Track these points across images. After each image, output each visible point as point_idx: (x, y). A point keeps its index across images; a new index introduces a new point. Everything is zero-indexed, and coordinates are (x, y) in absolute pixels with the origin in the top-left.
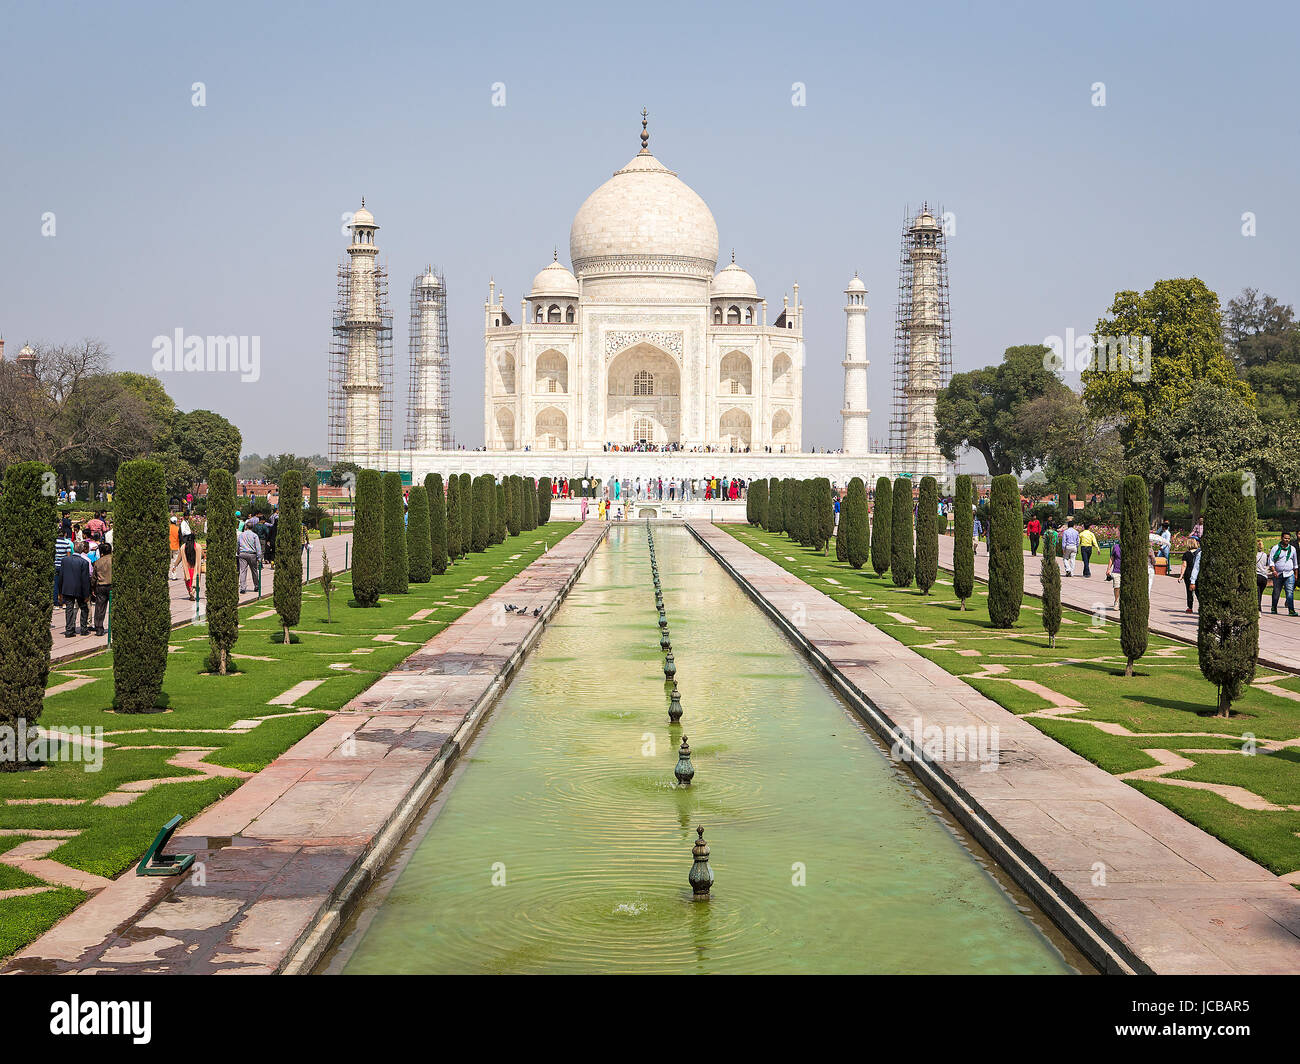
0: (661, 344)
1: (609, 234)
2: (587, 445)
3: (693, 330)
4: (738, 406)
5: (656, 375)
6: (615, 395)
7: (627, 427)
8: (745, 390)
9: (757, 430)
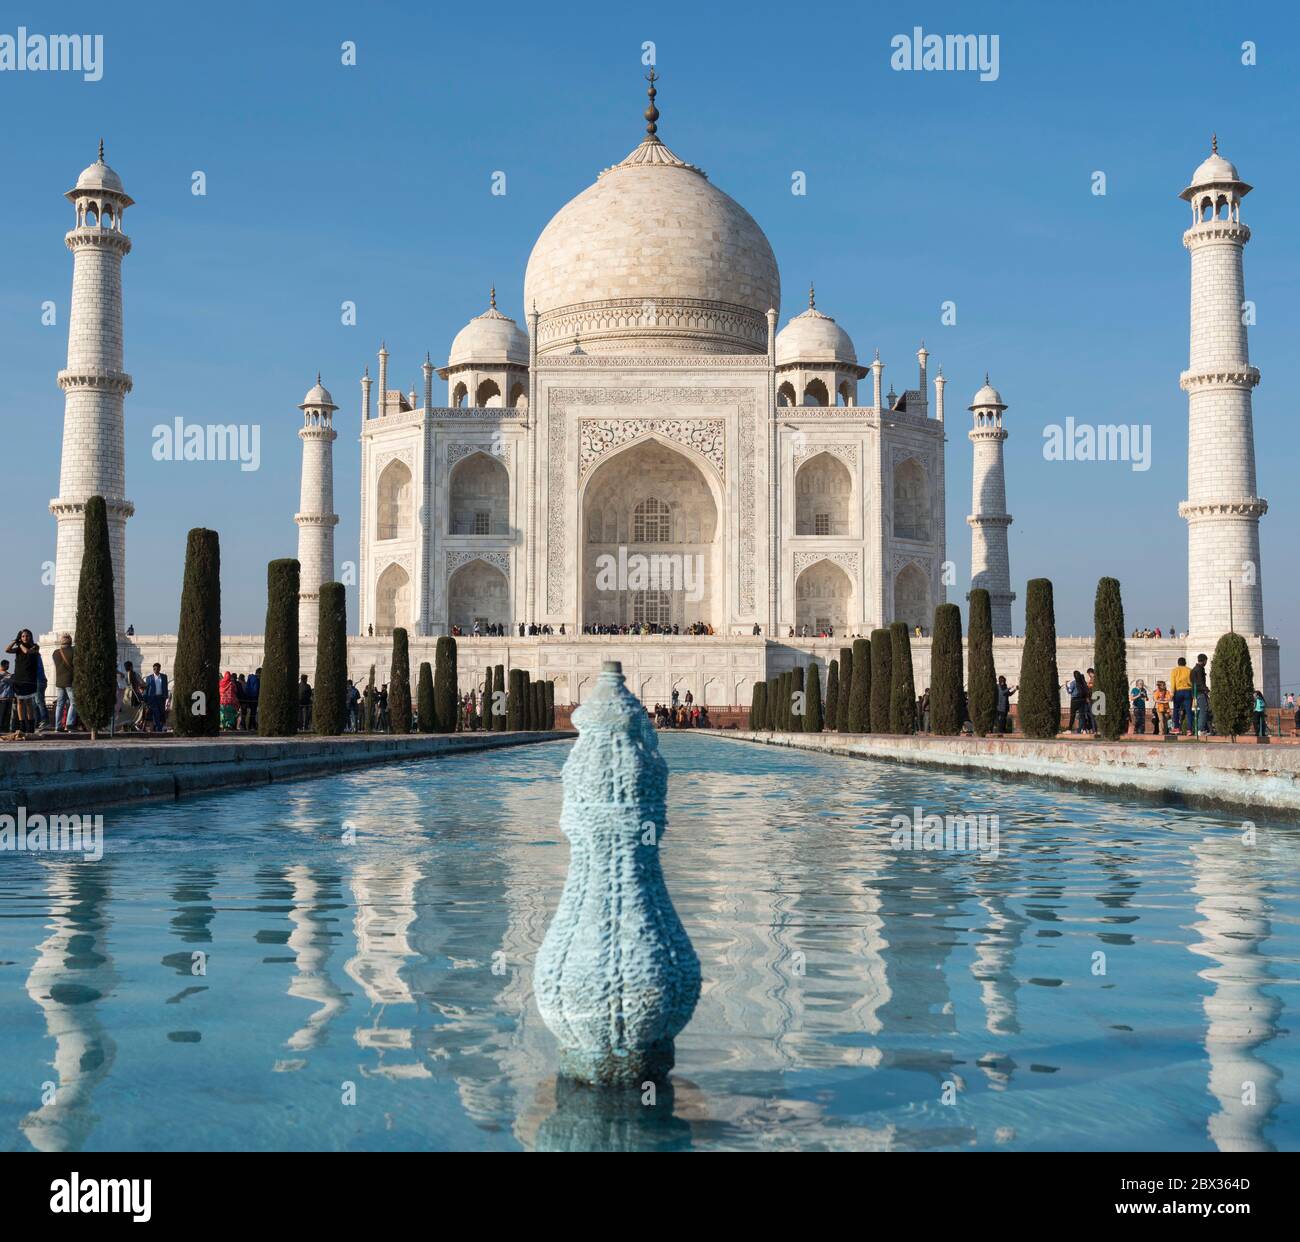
0: (684, 441)
1: (589, 265)
3: (742, 415)
4: (829, 557)
5: (674, 504)
6: (599, 542)
7: (622, 601)
8: (839, 527)
9: (868, 601)
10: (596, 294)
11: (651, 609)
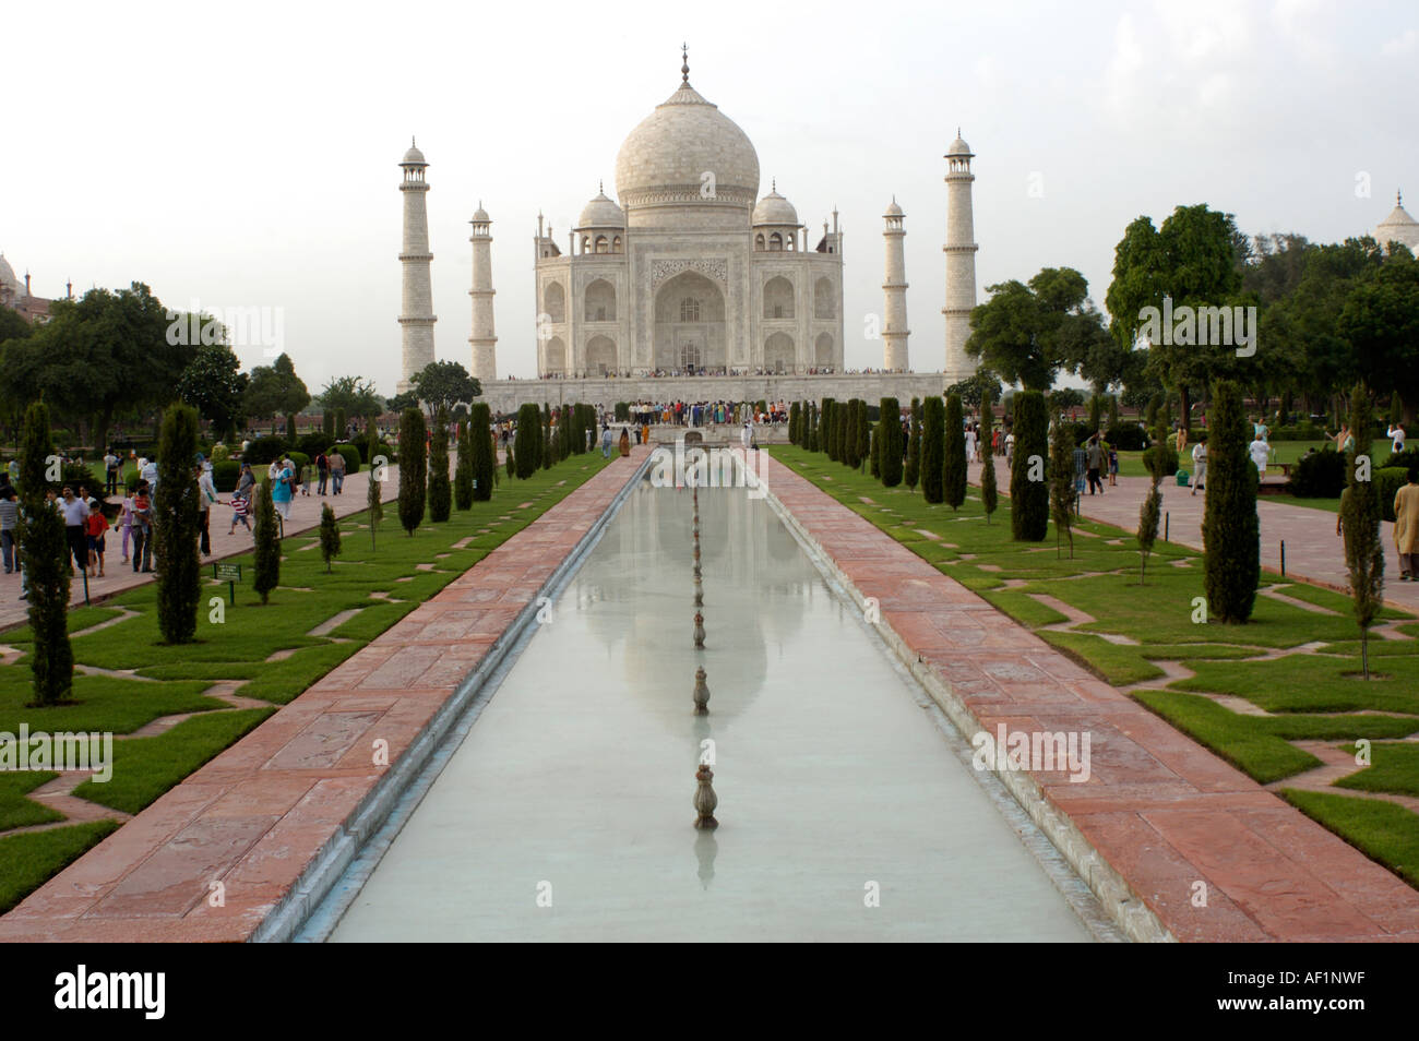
0: (706, 270)
1: (653, 166)
2: (636, 371)
3: (736, 257)
4: (783, 330)
5: (702, 301)
6: (662, 322)
7: (676, 353)
8: (788, 314)
9: (801, 352)
10: (657, 183)
11: (691, 357)
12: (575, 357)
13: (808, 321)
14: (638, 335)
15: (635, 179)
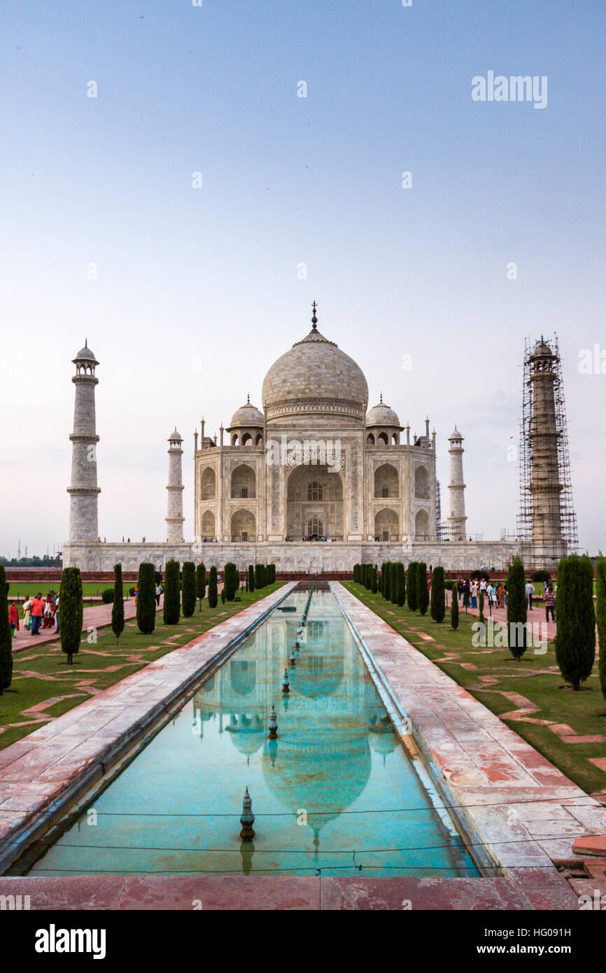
1: (289, 384)
2: (271, 539)
3: (353, 448)
4: (389, 507)
5: (324, 485)
6: (293, 500)
7: (303, 525)
8: (392, 494)
9: (404, 525)
10: (292, 396)
11: (315, 528)
12: (222, 526)
13: (410, 499)
14: (273, 509)
15: (275, 395)
